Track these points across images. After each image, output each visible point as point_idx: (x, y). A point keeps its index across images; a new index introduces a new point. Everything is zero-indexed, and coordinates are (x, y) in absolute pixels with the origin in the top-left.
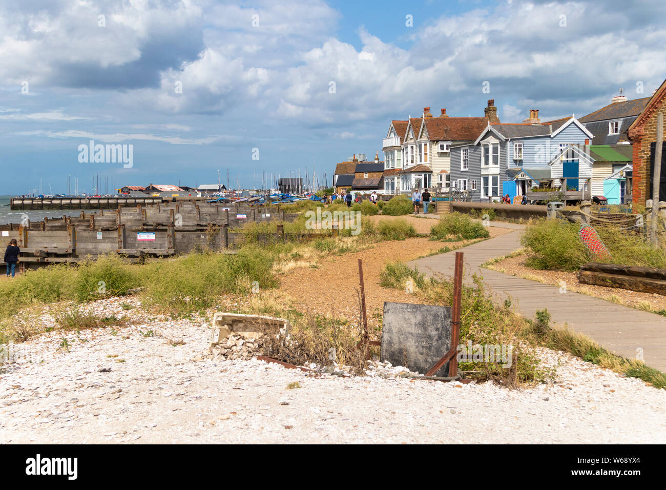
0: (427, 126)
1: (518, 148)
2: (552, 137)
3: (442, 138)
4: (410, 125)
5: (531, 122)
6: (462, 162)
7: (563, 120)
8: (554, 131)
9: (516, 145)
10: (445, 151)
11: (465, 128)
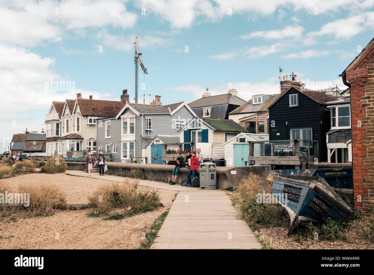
0: (79, 105)
1: (149, 121)
2: (171, 115)
3: (91, 114)
4: (66, 104)
5: (156, 104)
6: (106, 132)
7: (177, 104)
8: (172, 111)
9: (147, 119)
10: (93, 123)
11: (107, 108)
